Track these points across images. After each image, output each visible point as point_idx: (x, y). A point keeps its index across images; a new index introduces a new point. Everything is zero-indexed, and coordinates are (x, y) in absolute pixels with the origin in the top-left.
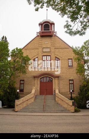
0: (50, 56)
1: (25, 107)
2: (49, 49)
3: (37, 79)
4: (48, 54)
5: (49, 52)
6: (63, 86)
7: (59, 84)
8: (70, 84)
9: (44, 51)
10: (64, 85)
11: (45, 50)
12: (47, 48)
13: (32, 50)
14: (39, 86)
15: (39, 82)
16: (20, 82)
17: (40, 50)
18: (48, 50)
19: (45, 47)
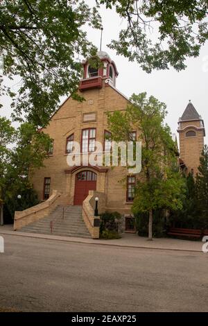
0: (95, 128)
1: (31, 223)
2: (94, 115)
3: (70, 175)
4: (92, 126)
5: (93, 121)
6: (115, 188)
7: (107, 184)
8: (128, 184)
9: (85, 120)
10: (117, 187)
11: (88, 117)
12: (90, 113)
13: (64, 120)
14: (73, 188)
15: (73, 181)
16: (45, 181)
17: (79, 118)
18: (92, 117)
19: (87, 112)
